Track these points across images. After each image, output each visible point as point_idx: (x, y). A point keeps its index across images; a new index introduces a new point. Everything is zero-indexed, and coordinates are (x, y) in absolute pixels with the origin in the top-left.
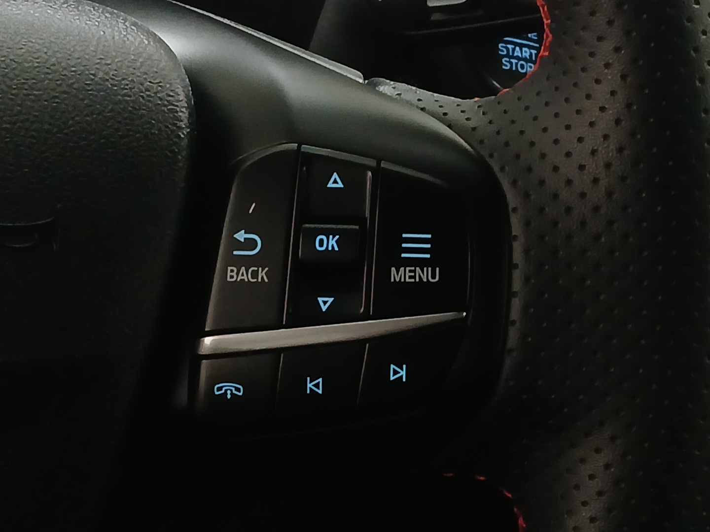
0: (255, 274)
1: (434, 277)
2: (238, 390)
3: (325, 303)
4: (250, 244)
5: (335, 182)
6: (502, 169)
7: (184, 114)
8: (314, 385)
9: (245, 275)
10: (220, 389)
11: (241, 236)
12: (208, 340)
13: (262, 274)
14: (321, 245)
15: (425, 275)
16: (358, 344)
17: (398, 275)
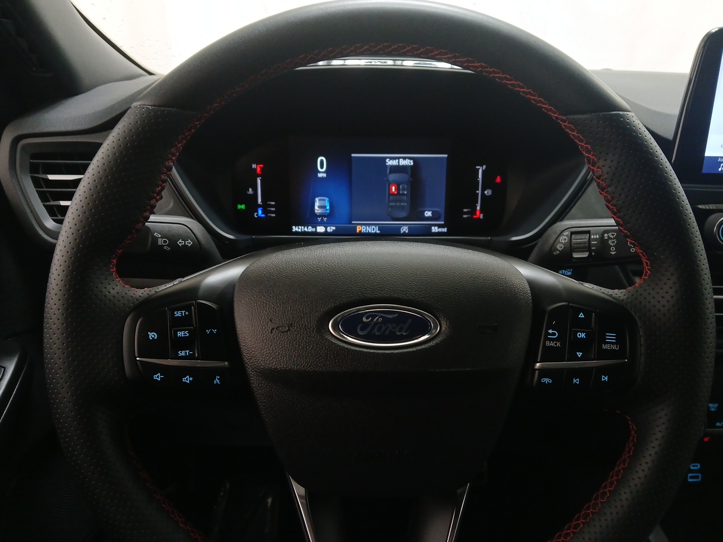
0: (556, 344)
1: (617, 348)
2: (550, 381)
3: (579, 354)
4: (554, 334)
5: (581, 315)
6: (636, 314)
7: (529, 292)
8: (576, 381)
9: (552, 344)
10: (543, 380)
11: (550, 331)
12: (538, 364)
13: (558, 344)
14: (579, 336)
15: (614, 347)
16: (592, 368)
17: (604, 347)
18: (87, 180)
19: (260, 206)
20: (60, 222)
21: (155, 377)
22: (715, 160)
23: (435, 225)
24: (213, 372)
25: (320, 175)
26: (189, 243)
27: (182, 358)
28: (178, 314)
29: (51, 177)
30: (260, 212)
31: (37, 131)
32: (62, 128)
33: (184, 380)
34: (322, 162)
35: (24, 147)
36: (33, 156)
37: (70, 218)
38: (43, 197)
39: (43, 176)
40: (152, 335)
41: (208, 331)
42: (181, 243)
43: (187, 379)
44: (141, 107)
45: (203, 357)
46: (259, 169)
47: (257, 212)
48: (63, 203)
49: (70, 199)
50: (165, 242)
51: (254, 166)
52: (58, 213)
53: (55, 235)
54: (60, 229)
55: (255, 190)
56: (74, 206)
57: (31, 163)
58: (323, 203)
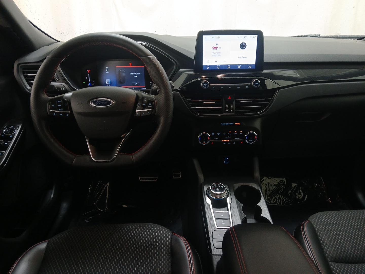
1: (151, 106)
9: (139, 106)
12: (136, 111)
17: (149, 106)
18: (37, 75)
19: (90, 82)
20: (31, 87)
21: (54, 114)
22: (206, 66)
23: (142, 87)
24: (66, 113)
25: (107, 73)
26: (64, 89)
27: (60, 110)
28: (58, 101)
29: (29, 75)
30: (90, 84)
31: (24, 62)
32: (31, 61)
33: (60, 115)
34: (107, 68)
35: (21, 67)
36: (23, 69)
37: (34, 86)
38: (27, 80)
39: (26, 75)
40: (53, 106)
41: (65, 105)
42: (61, 89)
43: (61, 115)
44: (49, 57)
45: (64, 110)
46: (89, 71)
47: (89, 84)
48: (32, 82)
49: (33, 81)
50: (58, 89)
51: (87, 70)
52: (31, 85)
53: (30, 90)
54: (32, 89)
55: (88, 77)
56: (34, 82)
57: (23, 71)
58: (108, 81)
